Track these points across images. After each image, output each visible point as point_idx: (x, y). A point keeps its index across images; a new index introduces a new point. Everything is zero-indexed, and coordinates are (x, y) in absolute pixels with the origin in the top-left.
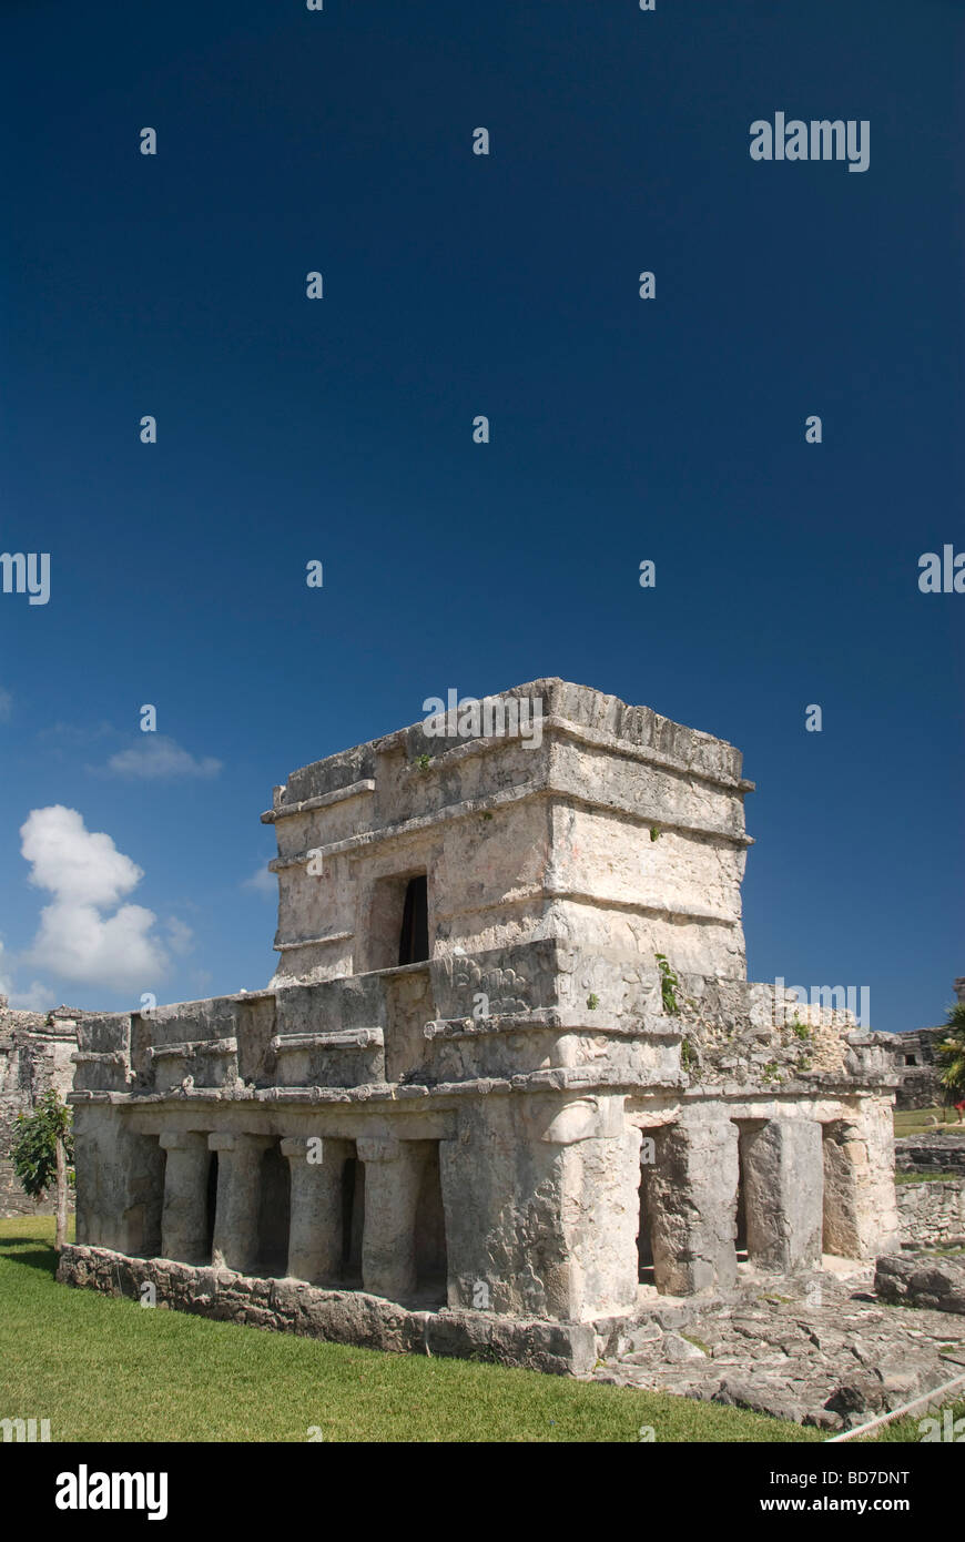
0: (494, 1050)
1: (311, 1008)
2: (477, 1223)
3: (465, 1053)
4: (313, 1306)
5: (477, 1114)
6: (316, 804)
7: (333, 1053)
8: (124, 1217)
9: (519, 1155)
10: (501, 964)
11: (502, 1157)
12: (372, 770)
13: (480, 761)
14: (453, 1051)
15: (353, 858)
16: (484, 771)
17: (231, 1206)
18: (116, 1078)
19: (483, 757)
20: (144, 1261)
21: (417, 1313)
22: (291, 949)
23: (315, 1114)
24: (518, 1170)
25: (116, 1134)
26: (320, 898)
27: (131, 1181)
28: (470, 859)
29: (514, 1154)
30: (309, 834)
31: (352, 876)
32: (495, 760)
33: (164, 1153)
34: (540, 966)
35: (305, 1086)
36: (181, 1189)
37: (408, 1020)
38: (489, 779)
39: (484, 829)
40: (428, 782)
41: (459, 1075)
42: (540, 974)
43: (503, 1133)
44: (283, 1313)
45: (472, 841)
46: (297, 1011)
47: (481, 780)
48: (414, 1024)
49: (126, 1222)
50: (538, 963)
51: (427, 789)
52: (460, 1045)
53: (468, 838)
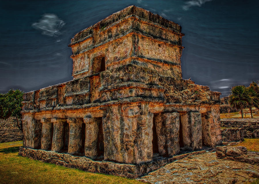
0: (115, 94)
1: (73, 86)
2: (111, 138)
3: (108, 95)
4: (73, 160)
5: (111, 110)
6: (80, 41)
7: (78, 97)
8: (33, 140)
9: (121, 120)
10: (116, 72)
11: (117, 121)
12: (92, 32)
13: (116, 28)
14: (105, 94)
15: (89, 53)
16: (117, 30)
17: (56, 136)
18: (31, 107)
19: (117, 26)
20: (37, 150)
21: (96, 162)
22: (75, 75)
23: (75, 112)
24: (120, 124)
25: (31, 120)
26: (81, 63)
27: (35, 131)
28: (114, 51)
29: (119, 120)
30: (79, 49)
31: (88, 58)
32: (120, 27)
33: (42, 123)
34: (125, 71)
35: (72, 105)
36: (46, 132)
37: (96, 88)
38: (118, 32)
39: (117, 44)
40: (105, 34)
41: (107, 100)
42: (125, 73)
43: (117, 114)
44: (66, 162)
45: (115, 47)
46: (70, 87)
47: (117, 32)
48: (97, 89)
49: (34, 141)
50: (125, 70)
51: (104, 36)
52: (107, 93)
53: (114, 46)
